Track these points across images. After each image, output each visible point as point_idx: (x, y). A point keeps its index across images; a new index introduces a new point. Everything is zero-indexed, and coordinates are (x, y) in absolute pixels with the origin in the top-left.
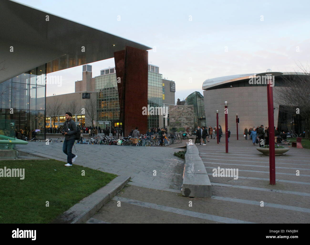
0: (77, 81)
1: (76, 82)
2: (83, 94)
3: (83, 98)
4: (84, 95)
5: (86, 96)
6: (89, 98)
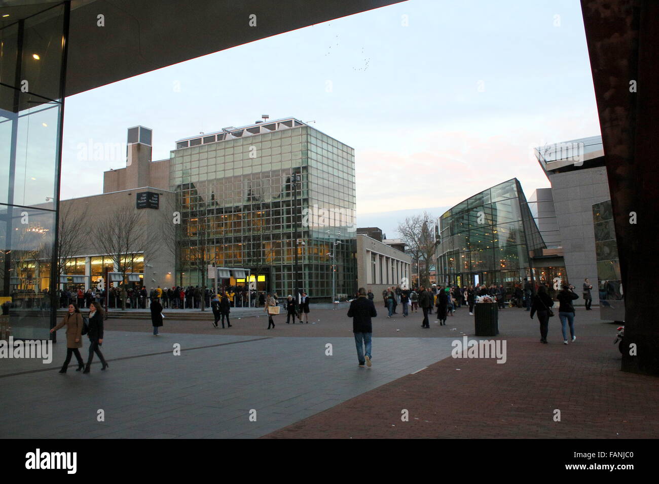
0: (109, 170)
1: (105, 173)
2: (139, 196)
3: (139, 206)
4: (142, 198)
5: (149, 201)
6: (156, 207)
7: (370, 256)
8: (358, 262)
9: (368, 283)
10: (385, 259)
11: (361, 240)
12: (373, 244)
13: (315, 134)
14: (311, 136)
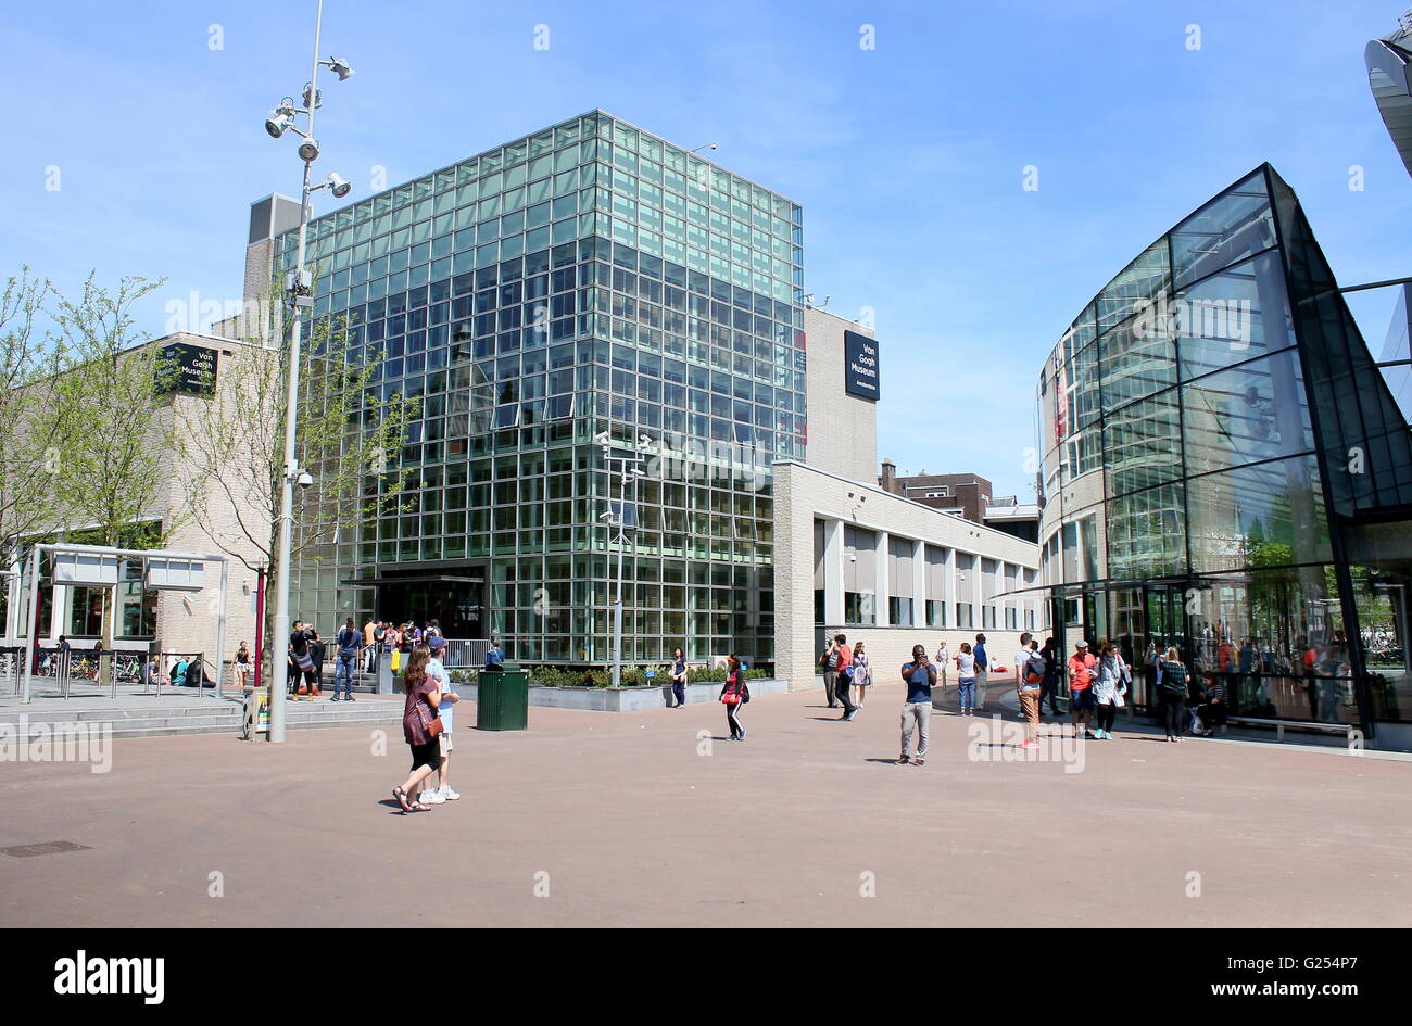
2: (162, 356)
3: (159, 388)
4: (166, 363)
5: (182, 368)
6: (204, 387)
7: (837, 537)
8: (776, 552)
9: (827, 625)
10: (921, 550)
11: (787, 478)
12: (857, 497)
13: (631, 141)
14: (611, 144)
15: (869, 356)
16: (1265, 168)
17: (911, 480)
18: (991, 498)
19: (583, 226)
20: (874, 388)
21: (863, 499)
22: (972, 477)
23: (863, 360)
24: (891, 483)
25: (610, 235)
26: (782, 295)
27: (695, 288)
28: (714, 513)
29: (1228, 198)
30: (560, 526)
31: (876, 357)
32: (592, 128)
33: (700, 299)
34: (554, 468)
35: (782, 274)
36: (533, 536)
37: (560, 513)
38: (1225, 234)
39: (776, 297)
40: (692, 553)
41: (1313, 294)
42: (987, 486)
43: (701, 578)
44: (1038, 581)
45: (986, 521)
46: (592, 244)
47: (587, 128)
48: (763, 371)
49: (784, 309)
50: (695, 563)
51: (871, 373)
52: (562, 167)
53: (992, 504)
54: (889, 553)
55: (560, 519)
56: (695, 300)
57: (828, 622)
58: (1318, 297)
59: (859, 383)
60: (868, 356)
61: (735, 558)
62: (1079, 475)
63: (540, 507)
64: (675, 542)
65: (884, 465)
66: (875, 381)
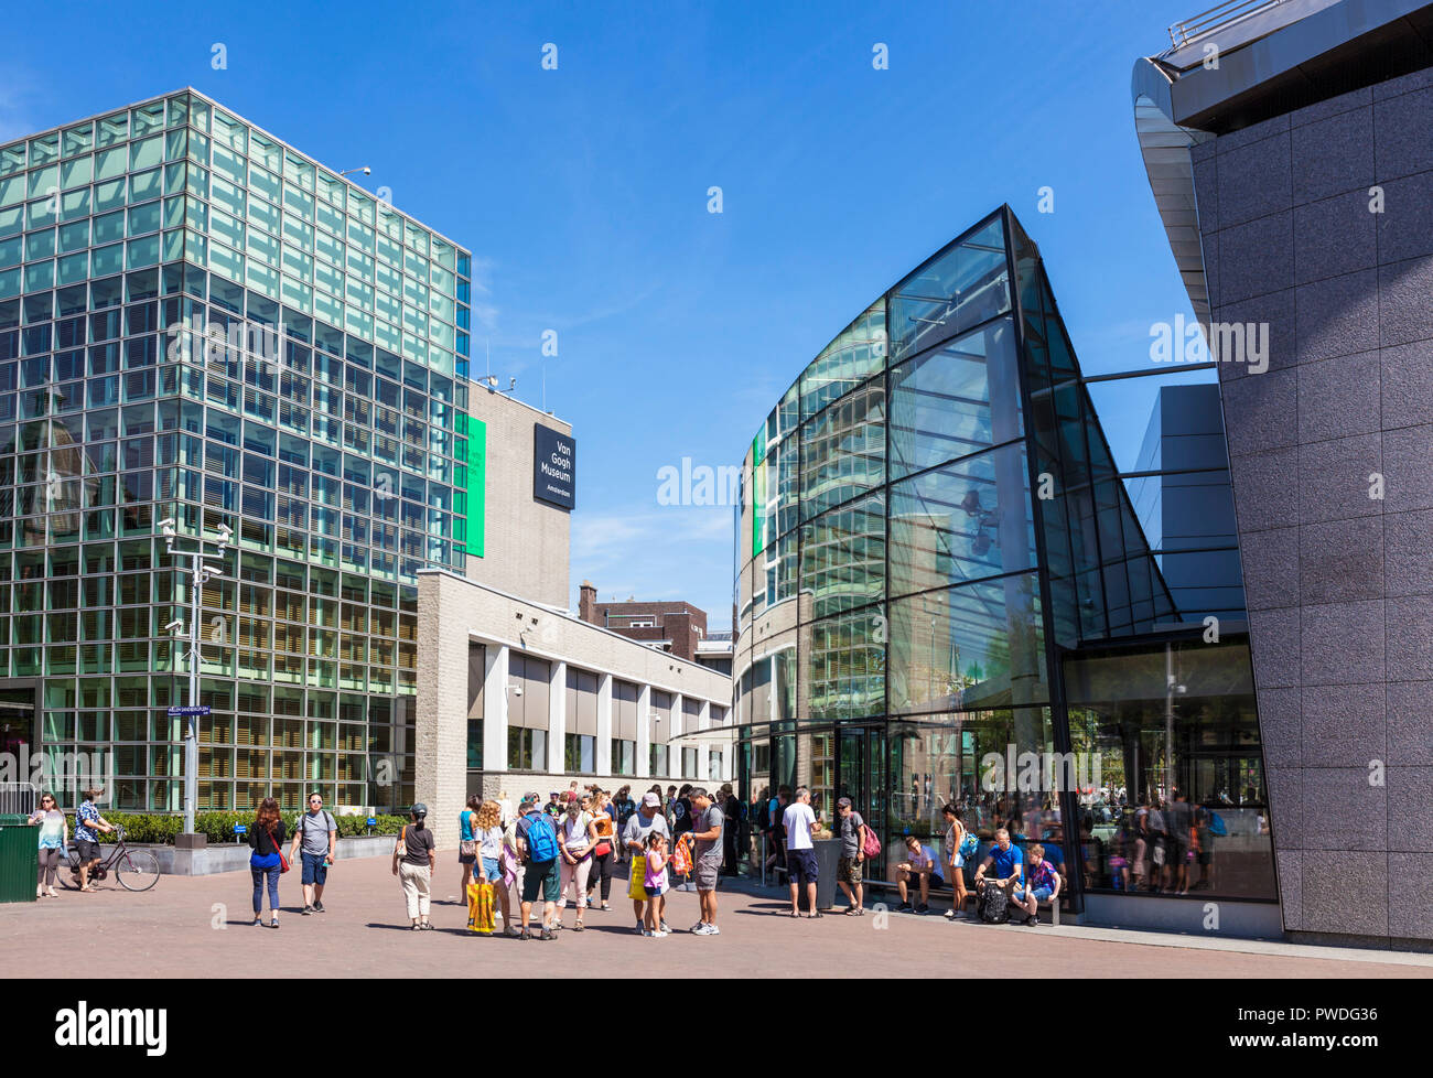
7: (500, 667)
8: (419, 681)
9: (486, 768)
10: (607, 686)
11: (435, 593)
12: (527, 619)
13: (239, 139)
14: (208, 140)
15: (564, 457)
16: (1003, 212)
17: (613, 606)
18: (705, 632)
19: (168, 247)
20: (568, 494)
21: (535, 622)
22: (684, 605)
23: (555, 461)
24: (591, 611)
25: (205, 263)
26: (442, 366)
27: (325, 344)
28: (345, 631)
29: (957, 251)
30: (135, 639)
31: (572, 458)
32: (183, 115)
33: (331, 361)
34: (128, 564)
35: (443, 339)
36: (101, 652)
37: (133, 622)
38: (954, 301)
39: (434, 366)
40: (315, 680)
41: (1053, 383)
42: (701, 618)
43: (325, 710)
44: (728, 721)
45: (697, 657)
46: (179, 273)
47: (176, 115)
48: (414, 458)
49: (443, 384)
50: (319, 692)
51: (566, 477)
52: (140, 165)
53: (707, 638)
54: (568, 686)
55: (136, 632)
56: (325, 363)
57: (487, 766)
58: (1056, 387)
59: (550, 488)
60: (560, 455)
61: (372, 687)
62: (777, 602)
63: (109, 614)
64: (293, 664)
65: (582, 588)
66: (570, 486)
